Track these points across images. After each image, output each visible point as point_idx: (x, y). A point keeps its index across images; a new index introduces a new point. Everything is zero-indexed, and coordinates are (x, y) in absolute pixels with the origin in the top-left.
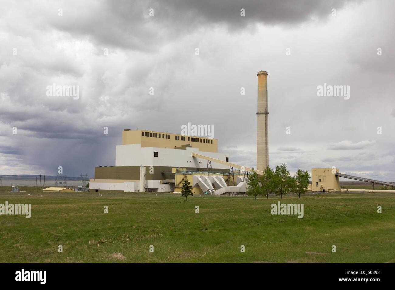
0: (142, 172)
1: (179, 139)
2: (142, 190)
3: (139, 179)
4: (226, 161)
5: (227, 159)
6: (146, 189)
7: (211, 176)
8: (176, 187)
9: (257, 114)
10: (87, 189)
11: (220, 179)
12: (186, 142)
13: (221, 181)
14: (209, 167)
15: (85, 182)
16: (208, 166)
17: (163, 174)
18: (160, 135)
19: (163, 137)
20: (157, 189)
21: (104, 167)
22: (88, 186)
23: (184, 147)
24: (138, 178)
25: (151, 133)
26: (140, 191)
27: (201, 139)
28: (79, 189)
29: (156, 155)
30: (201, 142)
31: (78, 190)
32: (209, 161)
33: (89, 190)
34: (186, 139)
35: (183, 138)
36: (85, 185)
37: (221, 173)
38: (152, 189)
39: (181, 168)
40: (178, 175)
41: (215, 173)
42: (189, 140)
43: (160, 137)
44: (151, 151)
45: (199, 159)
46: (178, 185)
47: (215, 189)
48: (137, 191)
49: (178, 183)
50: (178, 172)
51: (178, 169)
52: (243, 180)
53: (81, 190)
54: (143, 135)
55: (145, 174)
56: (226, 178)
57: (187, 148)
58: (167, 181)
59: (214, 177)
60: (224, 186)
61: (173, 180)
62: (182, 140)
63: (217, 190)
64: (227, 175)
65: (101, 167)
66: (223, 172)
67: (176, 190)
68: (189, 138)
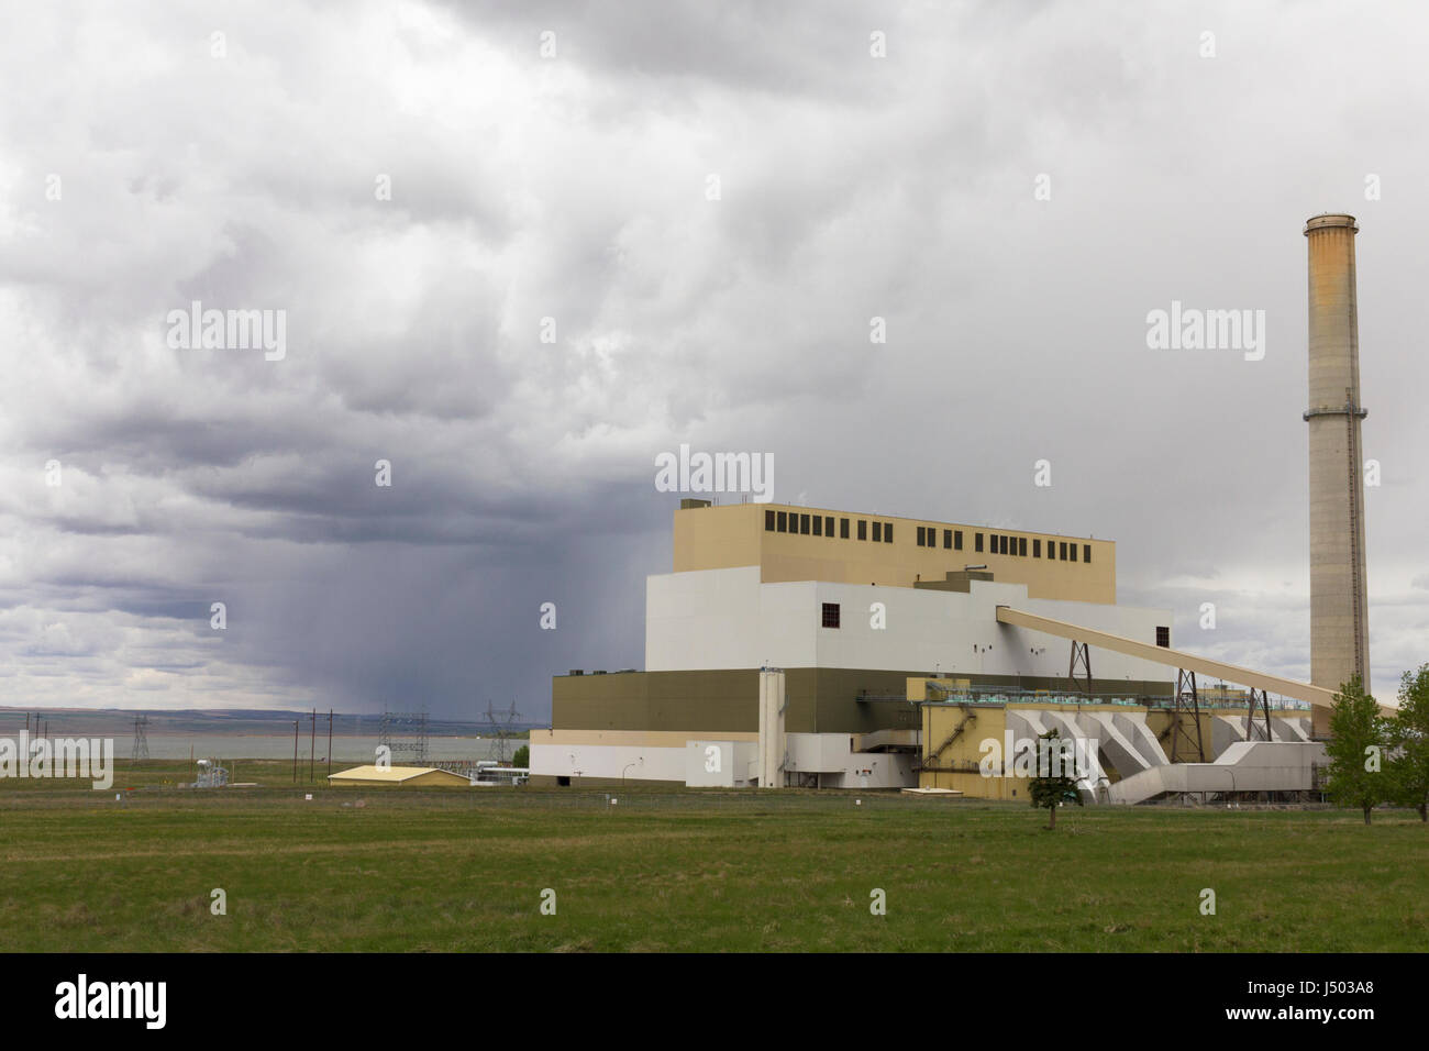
0: (771, 697)
1: (932, 543)
2: (769, 778)
3: (757, 730)
4: (1159, 643)
5: (1163, 636)
6: (788, 775)
7: (1093, 715)
8: (927, 765)
9: (1307, 418)
10: (520, 774)
11: (1132, 726)
12: (968, 557)
13: (1137, 737)
14: (1080, 672)
15: (505, 741)
16: (1072, 667)
17: (863, 705)
18: (845, 523)
19: (862, 536)
20: (838, 776)
21: (595, 673)
22: (522, 759)
23: (957, 582)
24: (752, 725)
25: (805, 518)
26: (761, 785)
27: (1037, 544)
28: (483, 772)
29: (831, 615)
30: (1037, 554)
31: (480, 779)
32: (1080, 645)
33: (526, 779)
34: (969, 542)
35: (954, 540)
36: (509, 756)
37: (1138, 702)
38: (815, 776)
39: (948, 676)
40: (936, 711)
41: (1107, 700)
42: (979, 547)
43: (845, 534)
44: (806, 598)
45: (1033, 638)
46: (935, 757)
47: (1114, 779)
48: (746, 784)
49: (936, 746)
50: (935, 696)
51: (935, 681)
52: (1243, 733)
53: (490, 780)
54: (769, 526)
55: (782, 703)
56: (1164, 722)
57: (974, 584)
58: (883, 737)
59: (1105, 718)
60: (1154, 762)
61: (913, 734)
62: (947, 545)
63: (1121, 779)
64: (1168, 712)
65: (579, 673)
66: (1146, 694)
67: (926, 777)
68: (979, 538)
